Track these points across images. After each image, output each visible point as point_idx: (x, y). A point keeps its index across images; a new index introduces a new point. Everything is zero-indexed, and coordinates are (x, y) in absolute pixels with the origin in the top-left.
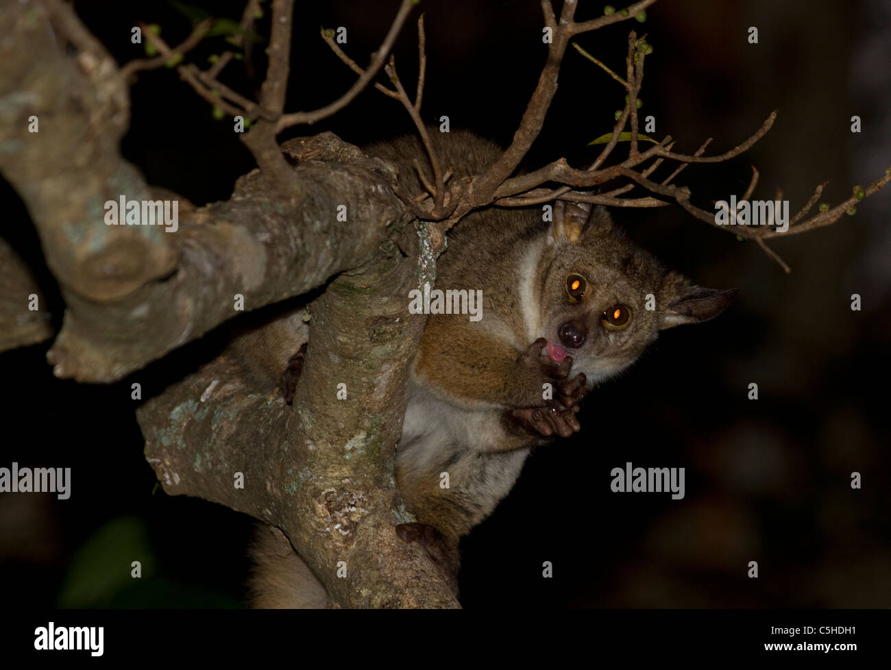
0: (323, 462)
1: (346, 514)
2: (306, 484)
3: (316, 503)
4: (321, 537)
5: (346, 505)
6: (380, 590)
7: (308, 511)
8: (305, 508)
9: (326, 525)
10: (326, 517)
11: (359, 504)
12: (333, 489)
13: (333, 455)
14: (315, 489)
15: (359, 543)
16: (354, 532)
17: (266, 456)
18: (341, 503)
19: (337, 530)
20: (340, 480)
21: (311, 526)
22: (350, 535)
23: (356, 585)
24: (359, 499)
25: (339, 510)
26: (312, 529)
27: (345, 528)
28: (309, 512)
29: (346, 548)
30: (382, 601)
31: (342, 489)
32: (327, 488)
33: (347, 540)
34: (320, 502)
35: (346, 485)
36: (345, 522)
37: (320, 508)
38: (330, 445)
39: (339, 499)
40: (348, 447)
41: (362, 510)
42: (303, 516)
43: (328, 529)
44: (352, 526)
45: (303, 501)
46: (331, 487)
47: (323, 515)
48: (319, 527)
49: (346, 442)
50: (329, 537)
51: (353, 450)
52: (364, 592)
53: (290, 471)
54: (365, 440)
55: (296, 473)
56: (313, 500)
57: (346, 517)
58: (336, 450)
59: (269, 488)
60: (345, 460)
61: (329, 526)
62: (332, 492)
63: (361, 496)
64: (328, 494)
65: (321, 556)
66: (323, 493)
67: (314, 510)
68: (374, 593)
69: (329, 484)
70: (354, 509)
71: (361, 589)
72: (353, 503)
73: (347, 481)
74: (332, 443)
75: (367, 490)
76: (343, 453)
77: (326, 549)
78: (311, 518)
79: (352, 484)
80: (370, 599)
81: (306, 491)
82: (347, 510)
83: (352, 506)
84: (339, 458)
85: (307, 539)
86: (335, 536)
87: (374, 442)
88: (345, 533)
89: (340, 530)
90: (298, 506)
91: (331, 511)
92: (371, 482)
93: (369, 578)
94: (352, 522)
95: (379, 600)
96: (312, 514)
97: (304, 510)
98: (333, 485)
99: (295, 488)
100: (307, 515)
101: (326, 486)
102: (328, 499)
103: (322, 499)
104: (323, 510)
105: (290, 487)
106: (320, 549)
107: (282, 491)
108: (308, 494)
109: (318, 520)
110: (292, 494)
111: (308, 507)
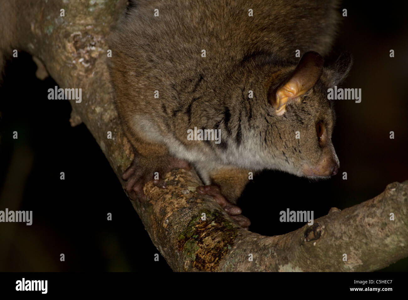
0: (73, 12)
1: (88, 52)
2: (60, 28)
3: (66, 42)
4: (69, 68)
5: (88, 44)
6: (109, 109)
7: (59, 47)
8: (58, 45)
9: (73, 59)
10: (73, 52)
11: (98, 44)
12: (79, 33)
13: (81, 8)
14: (66, 32)
15: (96, 73)
16: (93, 65)
17: (32, 5)
18: (85, 43)
19: (81, 63)
20: (85, 27)
21: (61, 58)
22: (90, 67)
23: (92, 104)
24: (98, 42)
25: (83, 48)
26: (63, 60)
27: (87, 62)
28: (61, 48)
29: (87, 77)
30: (111, 116)
31: (86, 33)
32: (76, 31)
33: (87, 71)
34: (69, 42)
35: (89, 30)
36: (87, 57)
37: (69, 46)
39: (84, 40)
40: (92, 2)
41: (100, 49)
42: (56, 51)
43: (74, 62)
44: (92, 61)
45: (57, 40)
46: (78, 31)
47: (71, 51)
48: (68, 60)
50: (74, 67)
51: (95, 5)
52: (98, 110)
53: (49, 17)
55: (53, 19)
56: (65, 39)
57: (87, 54)
58: (83, 4)
59: (33, 27)
60: (89, 12)
61: (75, 59)
62: (78, 35)
63: (99, 39)
64: (75, 36)
65: (68, 82)
66: (72, 35)
67: (64, 47)
68: (105, 110)
69: (76, 28)
70: (93, 48)
71: (96, 107)
72: (93, 43)
73: (90, 27)
75: (104, 35)
76: (88, 6)
77: (71, 76)
78: (62, 52)
79: (94, 30)
80: (101, 115)
81: (59, 33)
82: (88, 48)
83: (92, 46)
84: (85, 10)
85: (58, 68)
86: (79, 67)
88: (86, 65)
89: (83, 63)
90: (53, 43)
91: (77, 49)
92: (108, 29)
93: (102, 100)
94: (91, 58)
95: (108, 116)
96: (63, 50)
97: (57, 47)
98: (79, 30)
99: (51, 30)
100: (59, 51)
101: (74, 30)
102: (75, 40)
103: (71, 39)
104: (71, 47)
105: (48, 29)
106: (68, 76)
107: (42, 32)
108: (61, 35)
109: (67, 54)
110: (49, 34)
111: (60, 45)
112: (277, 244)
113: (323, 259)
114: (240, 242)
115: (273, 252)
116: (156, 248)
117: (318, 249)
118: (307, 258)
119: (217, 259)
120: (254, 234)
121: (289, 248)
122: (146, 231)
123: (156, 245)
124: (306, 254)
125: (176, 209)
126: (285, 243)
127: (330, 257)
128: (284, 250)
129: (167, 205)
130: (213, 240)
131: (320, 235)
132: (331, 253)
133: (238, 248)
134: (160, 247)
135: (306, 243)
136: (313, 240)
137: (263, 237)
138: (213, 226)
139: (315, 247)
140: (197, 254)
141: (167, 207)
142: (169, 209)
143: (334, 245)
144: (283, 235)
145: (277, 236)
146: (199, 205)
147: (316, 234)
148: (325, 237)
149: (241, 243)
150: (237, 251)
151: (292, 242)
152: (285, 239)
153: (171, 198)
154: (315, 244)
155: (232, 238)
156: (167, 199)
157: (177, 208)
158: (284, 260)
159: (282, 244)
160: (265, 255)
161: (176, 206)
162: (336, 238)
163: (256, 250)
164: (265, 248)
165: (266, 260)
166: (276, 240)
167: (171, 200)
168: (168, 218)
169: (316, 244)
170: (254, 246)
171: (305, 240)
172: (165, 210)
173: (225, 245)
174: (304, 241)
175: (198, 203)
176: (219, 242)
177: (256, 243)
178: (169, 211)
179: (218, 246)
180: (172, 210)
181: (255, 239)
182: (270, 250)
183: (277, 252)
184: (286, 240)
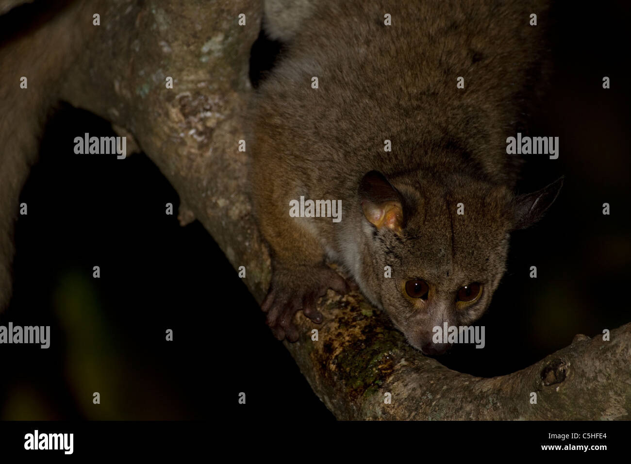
0: (178, 64)
1: (201, 120)
2: (158, 87)
3: (170, 107)
4: (174, 143)
5: (201, 109)
6: (238, 201)
7: (160, 115)
8: (158, 112)
9: (180, 130)
10: (180, 121)
11: (214, 108)
12: (188, 93)
13: (189, 58)
14: (168, 92)
15: (215, 150)
16: (210, 138)
17: (115, 55)
18: (196, 107)
19: (192, 136)
20: (196, 84)
21: (163, 130)
22: (206, 141)
23: (213, 195)
24: (215, 104)
25: (195, 115)
26: (165, 133)
27: (200, 134)
28: (163, 116)
29: (201, 155)
30: (241, 212)
31: (197, 93)
32: (183, 91)
33: (202, 146)
34: (174, 106)
35: (202, 89)
36: (200, 127)
37: (175, 112)
38: (185, 48)
39: (195, 103)
40: (205, 49)
41: (217, 115)
42: (155, 120)
43: (182, 135)
44: (208, 132)
45: (155, 104)
46: (185, 90)
47: (176, 120)
48: (173, 132)
49: (203, 44)
50: (183, 143)
51: (210, 53)
52: (221, 202)
53: (142, 73)
54: (223, 43)
55: (148, 74)
56: (167, 103)
57: (201, 123)
58: (192, 53)
59: (117, 85)
60: (201, 63)
61: (183, 131)
62: (187, 97)
63: (217, 101)
64: (182, 99)
66: (178, 97)
67: (167, 114)
68: (232, 203)
69: (183, 87)
70: (209, 114)
71: (218, 198)
72: (208, 107)
73: (202, 84)
74: (188, 45)
75: (223, 94)
76: (199, 55)
77: (179, 155)
78: (164, 122)
79: (208, 87)
80: (227, 209)
81: (159, 94)
82: (202, 115)
83: (207, 110)
84: (195, 60)
85: (159, 144)
86: (189, 142)
87: (231, 45)
88: (199, 139)
89: (195, 137)
90: (150, 109)
91: (186, 116)
92: (227, 86)
93: (226, 188)
94: (206, 128)
95: (237, 212)
96: (165, 119)
97: (156, 114)
98: (188, 90)
99: (147, 91)
100: (160, 119)
101: (180, 91)
102: (183, 103)
103: (177, 103)
104: (177, 115)
105: (141, 89)
106: (174, 155)
107: (132, 93)
108: (161, 98)
109: (171, 125)
110: (143, 97)
111: (160, 111)
112: (500, 390)
113: (571, 409)
114: (445, 387)
115: (495, 402)
116: (318, 398)
117: (563, 396)
118: (546, 409)
119: (413, 414)
120: (463, 375)
121: (519, 396)
122: (302, 375)
123: (319, 395)
124: (545, 404)
125: (347, 344)
126: (513, 387)
127: (581, 408)
128: (512, 399)
129: (334, 337)
130: (406, 386)
131: (565, 376)
132: (581, 401)
133: (443, 396)
134: (326, 398)
135: (544, 388)
136: (555, 383)
137: (477, 379)
138: (404, 366)
139: (558, 393)
140: (383, 408)
141: (333, 340)
142: (336, 344)
143: (585, 389)
144: (507, 377)
145: (499, 378)
146: (380, 336)
147: (558, 375)
148: (572, 378)
149: (447, 389)
150: (441, 401)
151: (524, 387)
152: (510, 381)
153: (339, 327)
154: (558, 389)
155: (432, 382)
156: (333, 329)
157: (348, 341)
158: (512, 412)
159: (507, 389)
160: (484, 406)
161: (347, 338)
162: (588, 379)
163: (469, 399)
164: (483, 396)
165: (486, 413)
166: (498, 384)
167: (339, 331)
168: (337, 357)
169: (560, 390)
170: (466, 393)
171: (543, 384)
172: (332, 344)
173: (423, 394)
174: (540, 385)
175: (378, 334)
176: (414, 389)
177: (467, 389)
178: (337, 346)
179: (413, 395)
180: (342, 344)
181: (467, 383)
182: (490, 399)
183: (500, 402)
184: (513, 383)
